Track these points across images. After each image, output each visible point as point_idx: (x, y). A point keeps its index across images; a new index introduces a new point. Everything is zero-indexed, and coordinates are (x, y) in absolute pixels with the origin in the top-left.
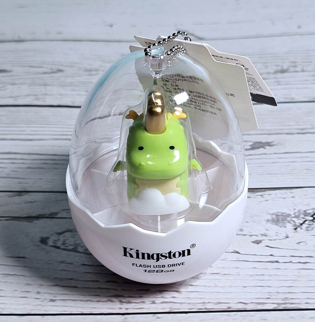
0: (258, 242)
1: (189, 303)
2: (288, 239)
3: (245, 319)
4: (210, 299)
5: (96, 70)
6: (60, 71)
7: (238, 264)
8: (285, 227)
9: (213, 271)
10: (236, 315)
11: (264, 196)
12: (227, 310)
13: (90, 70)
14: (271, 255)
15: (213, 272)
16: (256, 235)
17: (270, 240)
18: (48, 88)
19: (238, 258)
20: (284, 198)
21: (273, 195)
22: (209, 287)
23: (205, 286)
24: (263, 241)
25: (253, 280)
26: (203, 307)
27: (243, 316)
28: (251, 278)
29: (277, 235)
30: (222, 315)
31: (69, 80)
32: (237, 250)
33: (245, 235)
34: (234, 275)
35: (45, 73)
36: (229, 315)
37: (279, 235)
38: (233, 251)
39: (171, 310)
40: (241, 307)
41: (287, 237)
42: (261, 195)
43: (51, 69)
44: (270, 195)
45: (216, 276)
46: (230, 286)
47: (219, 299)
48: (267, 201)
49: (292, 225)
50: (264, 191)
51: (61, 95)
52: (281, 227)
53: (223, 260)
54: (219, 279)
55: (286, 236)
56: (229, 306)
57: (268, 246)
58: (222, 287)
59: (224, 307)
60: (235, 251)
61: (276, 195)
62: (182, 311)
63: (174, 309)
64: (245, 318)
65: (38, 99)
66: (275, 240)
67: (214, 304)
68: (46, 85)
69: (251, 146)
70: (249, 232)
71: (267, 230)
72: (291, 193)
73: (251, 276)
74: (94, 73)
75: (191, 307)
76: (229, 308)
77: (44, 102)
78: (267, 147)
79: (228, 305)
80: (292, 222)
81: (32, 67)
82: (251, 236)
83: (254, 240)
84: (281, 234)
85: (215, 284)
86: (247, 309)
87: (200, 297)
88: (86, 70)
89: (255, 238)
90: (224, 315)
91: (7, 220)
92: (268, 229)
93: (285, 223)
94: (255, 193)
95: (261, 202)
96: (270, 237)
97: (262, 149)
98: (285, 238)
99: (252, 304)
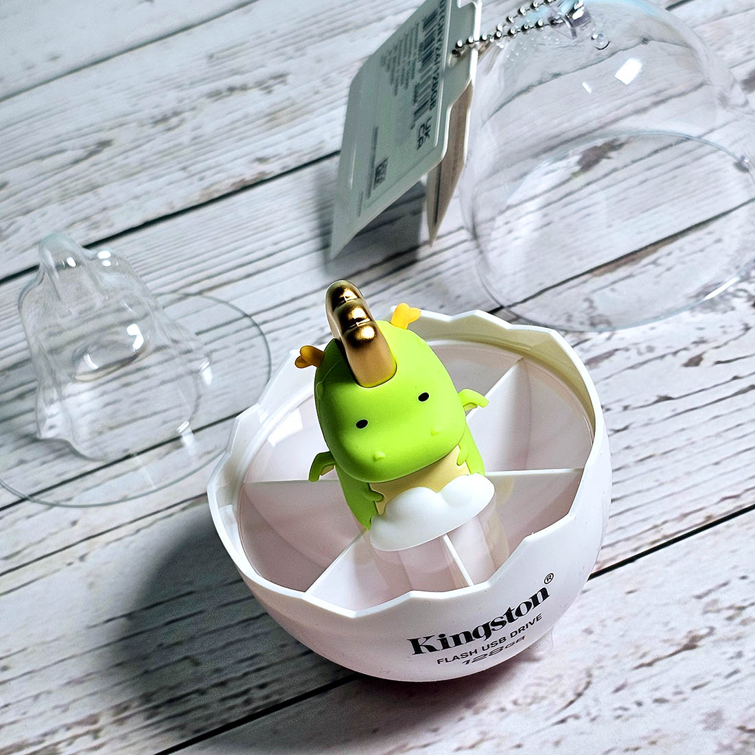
0: (695, 362)
1: (627, 539)
2: (750, 332)
3: (750, 528)
4: (663, 513)
5: (176, 114)
6: (104, 144)
7: (680, 422)
8: (733, 309)
9: (637, 455)
10: (728, 526)
11: (660, 261)
12: (708, 523)
13: (165, 119)
14: (735, 378)
15: (639, 458)
16: (685, 349)
17: (718, 347)
18: (103, 191)
19: (673, 410)
20: (702, 250)
21: (676, 254)
22: (648, 490)
23: (639, 492)
24: (705, 356)
25: (725, 443)
26: (658, 537)
27: (743, 524)
28: (720, 441)
29: (725, 333)
30: (703, 538)
31: (134, 158)
32: (663, 394)
33: (663, 357)
34: (684, 447)
35: (76, 162)
36: (716, 533)
37: (729, 330)
38: (655, 399)
39: (600, 567)
40: (730, 507)
41: (747, 328)
42: (654, 262)
43: (84, 147)
44: (669, 254)
45: (651, 464)
46: (689, 474)
47: (679, 507)
48: (669, 269)
49: (743, 300)
50: (655, 251)
51: (136, 197)
52: (725, 312)
53: (647, 425)
54: (659, 468)
55: (742, 327)
56: (707, 515)
57: (719, 362)
58: (672, 481)
59: (698, 520)
60: (658, 396)
61: (681, 249)
62: (622, 560)
63: (605, 562)
64: (750, 525)
65: (95, 226)
66: (726, 344)
67: (675, 522)
68: (93, 188)
69: (579, 162)
70: (668, 347)
71: (701, 329)
72: (710, 233)
73: (718, 435)
74: (174, 121)
75: (635, 546)
76: (709, 517)
77: (111, 226)
78: (613, 154)
79: (704, 514)
80: (741, 294)
81: (42, 158)
82: (675, 353)
83: (685, 360)
84: (731, 326)
85: (657, 481)
86: (744, 508)
87: (641, 517)
88: (156, 123)
89: (685, 356)
90: (707, 535)
91: (184, 509)
92: (701, 326)
93: (728, 300)
94: (639, 262)
95: (659, 276)
96: (715, 341)
97: (604, 161)
98: (742, 332)
99: (750, 492)
